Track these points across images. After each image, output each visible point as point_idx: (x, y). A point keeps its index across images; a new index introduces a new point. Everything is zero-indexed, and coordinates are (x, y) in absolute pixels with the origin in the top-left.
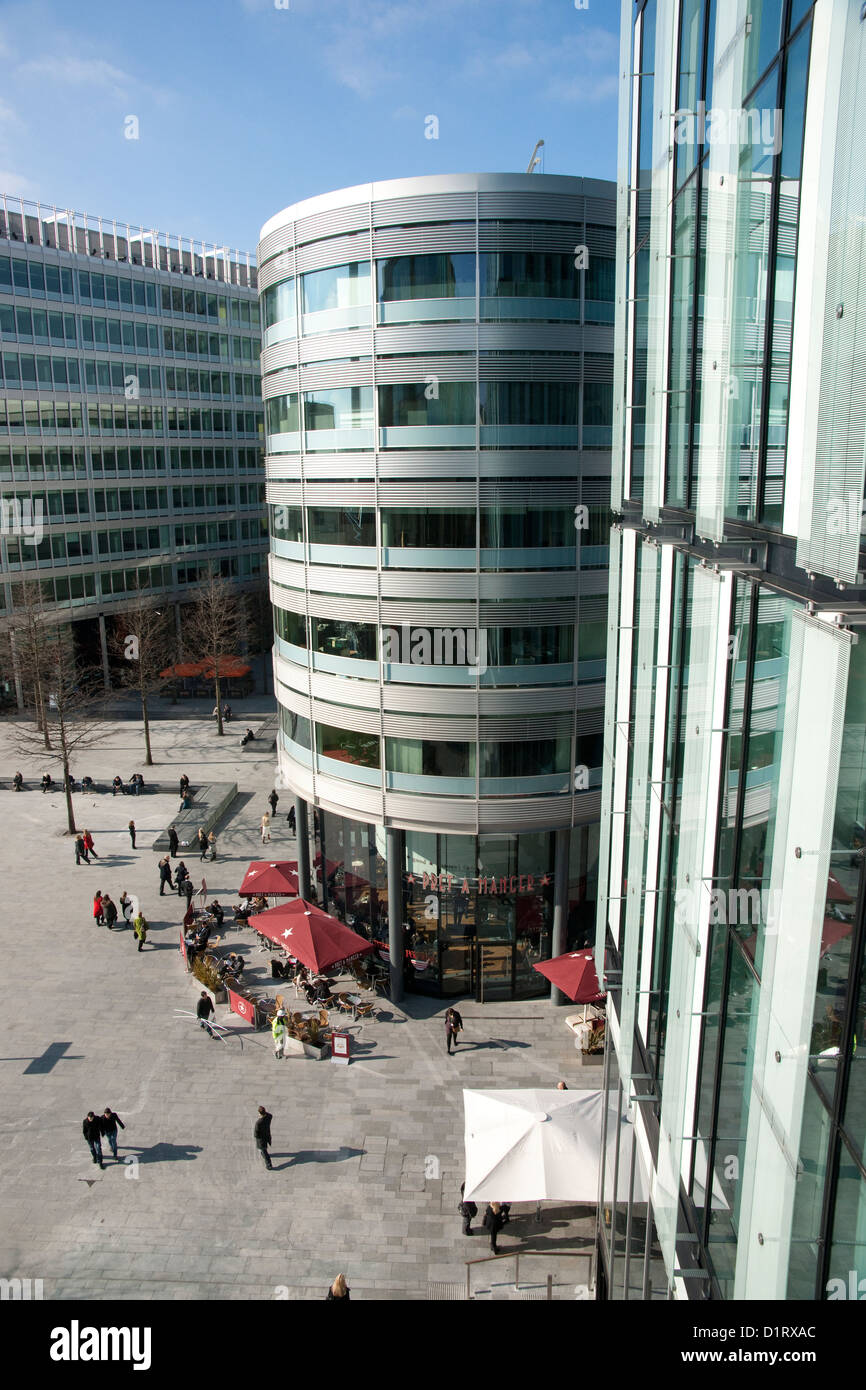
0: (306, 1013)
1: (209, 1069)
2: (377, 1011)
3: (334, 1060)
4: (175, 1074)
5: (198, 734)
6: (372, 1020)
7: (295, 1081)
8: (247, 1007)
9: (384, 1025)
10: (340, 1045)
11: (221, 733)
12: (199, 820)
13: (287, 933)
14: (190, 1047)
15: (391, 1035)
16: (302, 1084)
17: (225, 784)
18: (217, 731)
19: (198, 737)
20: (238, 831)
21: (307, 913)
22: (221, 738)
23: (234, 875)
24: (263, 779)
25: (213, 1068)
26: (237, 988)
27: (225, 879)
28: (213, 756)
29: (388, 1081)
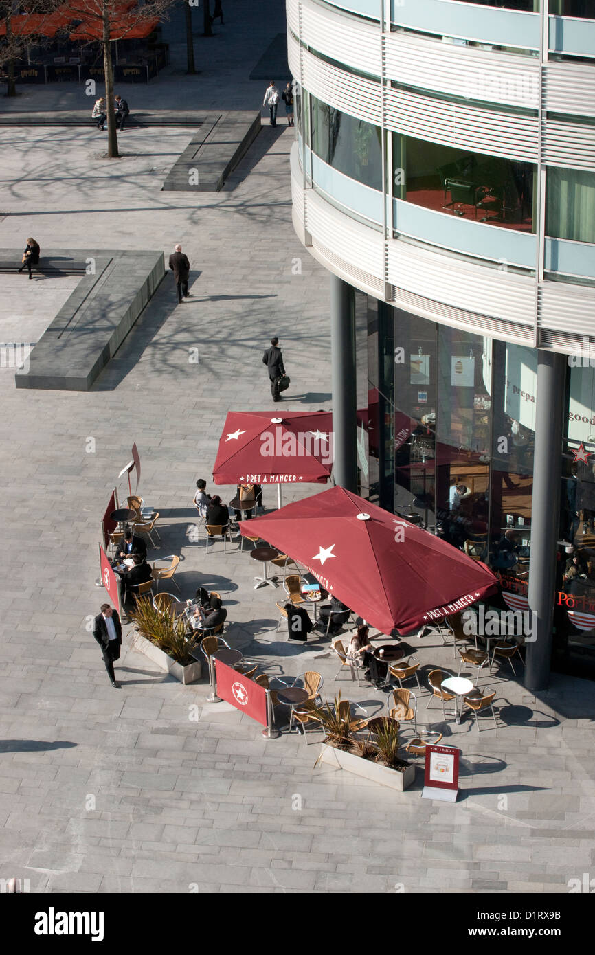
0: (364, 704)
1: (192, 802)
2: (500, 704)
3: (428, 793)
4: (129, 808)
5: (68, 152)
6: (492, 722)
7: (358, 828)
8: (250, 692)
9: (518, 732)
10: (441, 767)
11: (114, 153)
12: (97, 324)
13: (325, 554)
14: (152, 761)
15: (533, 751)
16: (376, 833)
17: (139, 254)
18: (105, 146)
19: (70, 157)
20: (176, 346)
21: (362, 517)
22: (115, 160)
23: (185, 436)
24: (213, 244)
25: (199, 802)
26: (228, 658)
27: (165, 444)
28: (103, 196)
29: (534, 833)
